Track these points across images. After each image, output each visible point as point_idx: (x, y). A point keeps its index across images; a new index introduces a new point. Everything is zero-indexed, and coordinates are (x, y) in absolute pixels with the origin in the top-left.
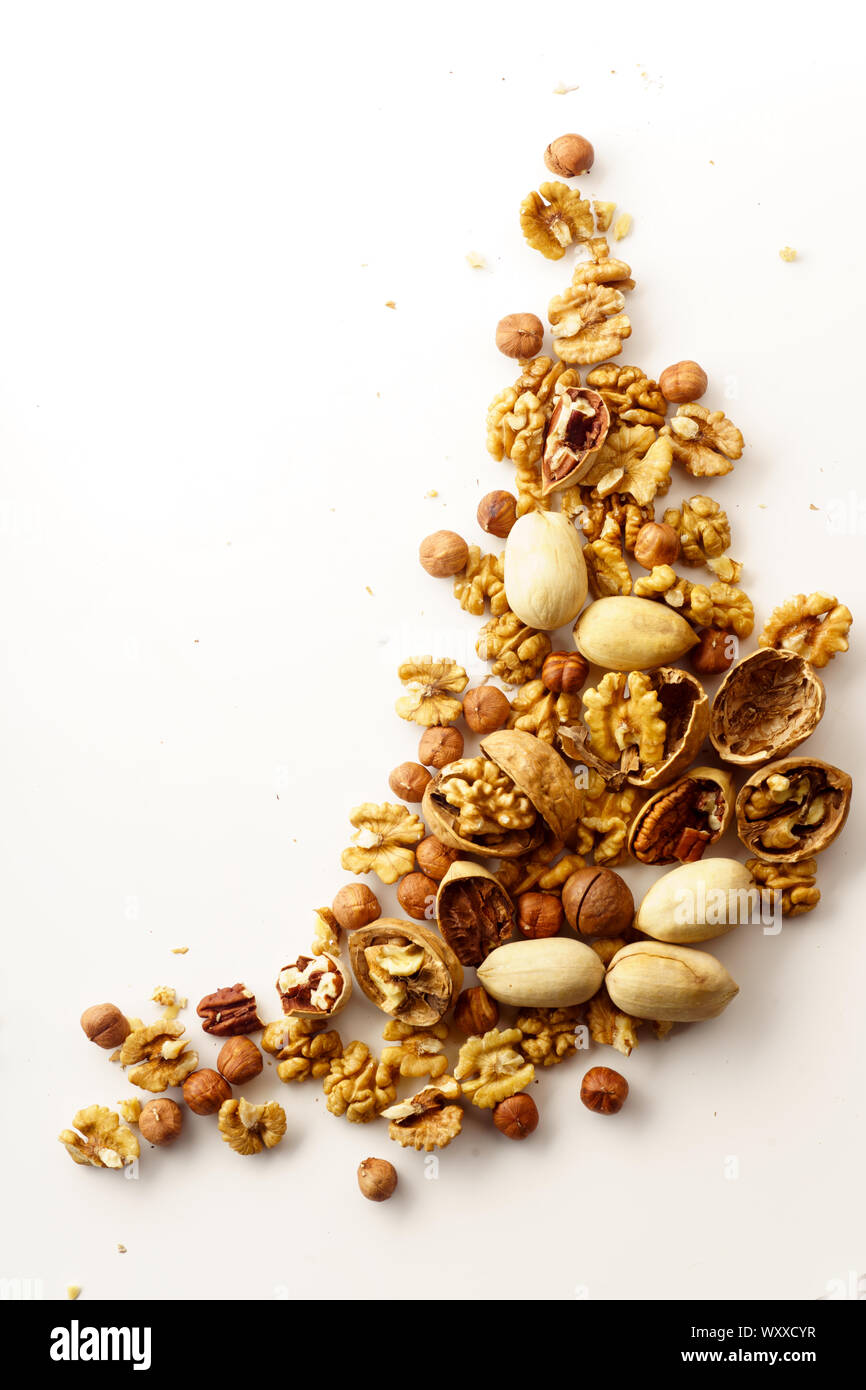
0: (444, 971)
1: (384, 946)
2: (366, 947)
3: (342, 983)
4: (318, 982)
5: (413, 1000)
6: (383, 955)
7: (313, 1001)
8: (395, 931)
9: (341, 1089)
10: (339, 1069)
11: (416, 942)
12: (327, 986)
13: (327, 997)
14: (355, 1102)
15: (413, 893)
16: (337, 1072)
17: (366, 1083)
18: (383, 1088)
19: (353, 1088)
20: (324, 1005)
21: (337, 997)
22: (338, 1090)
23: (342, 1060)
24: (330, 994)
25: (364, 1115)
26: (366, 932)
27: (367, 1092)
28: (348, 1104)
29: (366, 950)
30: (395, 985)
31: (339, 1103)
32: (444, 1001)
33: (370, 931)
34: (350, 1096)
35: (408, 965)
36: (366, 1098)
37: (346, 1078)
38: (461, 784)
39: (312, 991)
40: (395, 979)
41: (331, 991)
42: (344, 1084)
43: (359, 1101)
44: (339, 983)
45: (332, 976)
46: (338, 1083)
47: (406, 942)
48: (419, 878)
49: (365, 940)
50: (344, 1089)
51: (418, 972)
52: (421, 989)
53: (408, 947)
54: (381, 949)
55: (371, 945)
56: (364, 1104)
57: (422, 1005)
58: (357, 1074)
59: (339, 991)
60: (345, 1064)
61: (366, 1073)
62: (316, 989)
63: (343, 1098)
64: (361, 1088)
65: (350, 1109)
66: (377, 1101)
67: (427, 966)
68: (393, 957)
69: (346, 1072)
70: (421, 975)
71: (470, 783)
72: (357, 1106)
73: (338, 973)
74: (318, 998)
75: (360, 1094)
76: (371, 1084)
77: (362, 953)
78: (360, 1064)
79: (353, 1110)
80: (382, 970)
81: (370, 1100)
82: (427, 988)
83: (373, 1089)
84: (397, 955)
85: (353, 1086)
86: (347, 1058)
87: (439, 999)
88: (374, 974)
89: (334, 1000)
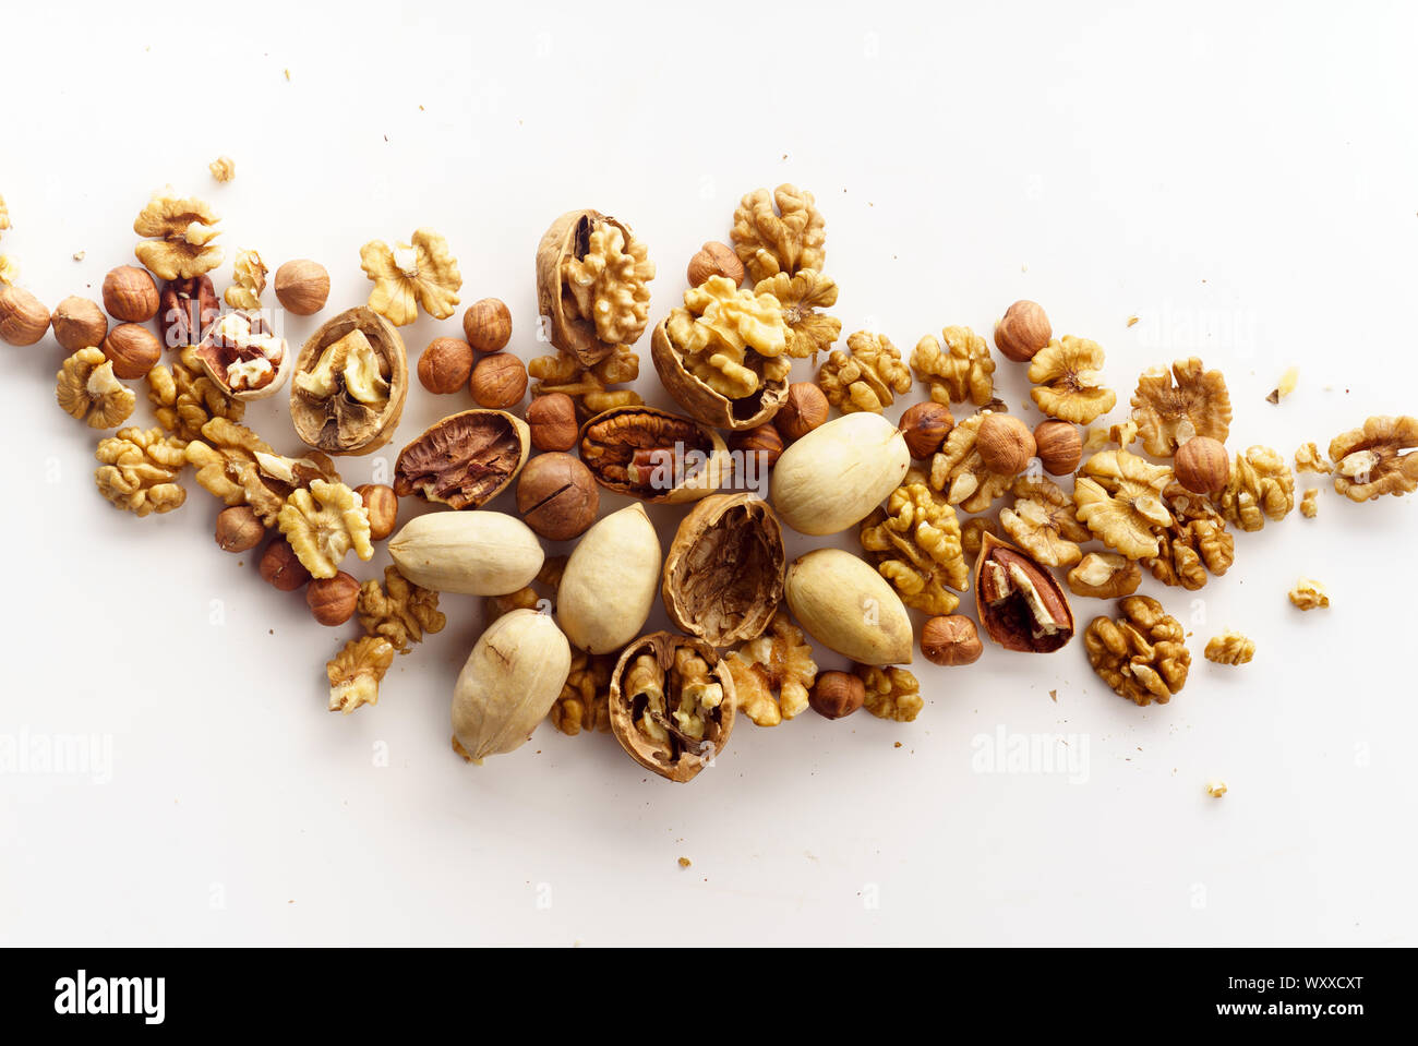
0: (372, 433)
1: (373, 353)
2: (361, 329)
3: (270, 382)
4: (253, 358)
5: (322, 407)
6: (361, 355)
7: (231, 368)
8: (396, 359)
9: (130, 450)
10: (152, 440)
11: (393, 389)
12: (254, 370)
13: (245, 379)
14: (120, 470)
15: (447, 356)
16: (146, 438)
17: (147, 476)
18: (148, 498)
19: (134, 463)
20: (235, 382)
21: (253, 389)
22: (125, 447)
23: (163, 439)
24: (249, 380)
25: (109, 486)
26: (379, 324)
27: (137, 482)
28: (114, 464)
29: (358, 331)
30: (331, 380)
31: (113, 454)
32: (337, 445)
33: (383, 330)
34: (125, 464)
35: (361, 387)
36: (130, 483)
37: (144, 450)
38: (619, 243)
39: (239, 359)
40: (339, 378)
41: (253, 379)
42: (137, 451)
43: (122, 476)
44: (266, 380)
45: (268, 368)
46: (134, 443)
47: (388, 375)
48: (467, 358)
49: (370, 326)
50: (130, 454)
51: (358, 402)
52: (339, 412)
53: (383, 381)
54: (368, 350)
55: (366, 335)
56: (121, 482)
57: (320, 418)
58: (153, 462)
59: (258, 386)
60: (160, 445)
61: (159, 472)
62: (243, 361)
63: (119, 456)
64: (138, 472)
65: (110, 468)
66: (130, 496)
67: (370, 412)
68: (363, 367)
69: (151, 449)
70: (356, 408)
71: (625, 251)
72: (117, 475)
73: (276, 370)
74: (238, 369)
75: (131, 474)
76: (148, 483)
77: (352, 327)
78: (167, 461)
79: (110, 472)
80: (344, 359)
81: (128, 488)
82: (344, 418)
83: (141, 488)
84: (368, 372)
85: (139, 462)
86: (168, 444)
87: (336, 437)
88: (334, 351)
89: (248, 388)
